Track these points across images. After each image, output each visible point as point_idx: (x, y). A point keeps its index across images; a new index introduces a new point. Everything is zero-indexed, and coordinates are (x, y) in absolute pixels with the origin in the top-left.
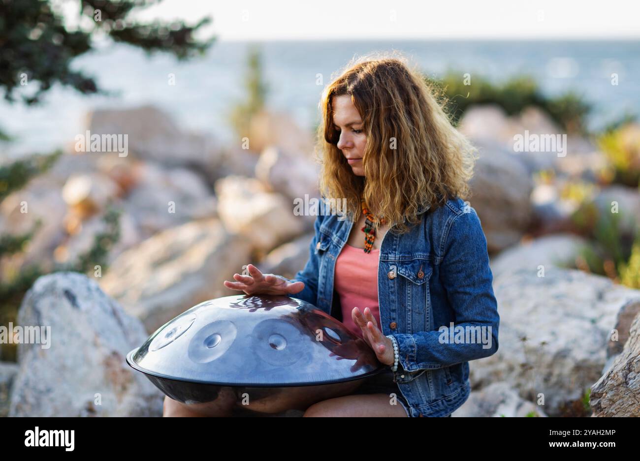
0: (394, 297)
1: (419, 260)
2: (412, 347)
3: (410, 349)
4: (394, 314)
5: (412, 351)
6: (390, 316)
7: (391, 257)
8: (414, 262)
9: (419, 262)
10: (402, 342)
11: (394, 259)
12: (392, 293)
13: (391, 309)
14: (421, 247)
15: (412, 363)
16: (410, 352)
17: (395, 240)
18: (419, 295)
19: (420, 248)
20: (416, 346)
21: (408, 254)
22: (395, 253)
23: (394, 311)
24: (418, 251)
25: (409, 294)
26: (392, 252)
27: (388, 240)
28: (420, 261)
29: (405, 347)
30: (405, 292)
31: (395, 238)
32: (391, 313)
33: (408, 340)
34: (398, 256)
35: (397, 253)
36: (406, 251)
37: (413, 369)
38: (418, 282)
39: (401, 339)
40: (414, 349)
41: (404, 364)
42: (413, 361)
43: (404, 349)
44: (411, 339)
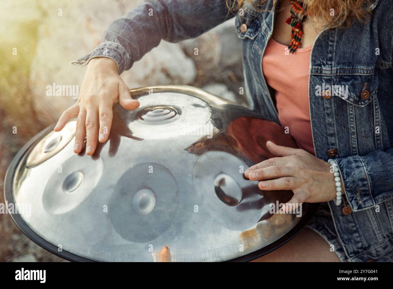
0: (330, 120)
1: (361, 76)
2: (363, 180)
3: (360, 183)
4: (333, 138)
5: (364, 185)
6: (327, 141)
7: (326, 70)
8: (354, 78)
9: (362, 79)
10: (348, 175)
11: (329, 72)
12: (328, 115)
13: (328, 132)
14: (365, 58)
15: (365, 199)
16: (361, 186)
17: (331, 46)
18: (365, 117)
19: (362, 60)
20: (368, 178)
21: (349, 66)
22: (331, 65)
23: (332, 135)
24: (360, 63)
25: (351, 114)
26: (327, 64)
27: (322, 46)
28: (363, 77)
29: (354, 182)
30: (346, 112)
31: (330, 43)
32: (329, 138)
33: (357, 171)
34: (335, 68)
35: (333, 63)
36: (346, 61)
37: (368, 207)
38: (362, 104)
39: (348, 170)
40: (366, 182)
41: (353, 202)
42: (365, 195)
43: (351, 185)
44: (361, 169)
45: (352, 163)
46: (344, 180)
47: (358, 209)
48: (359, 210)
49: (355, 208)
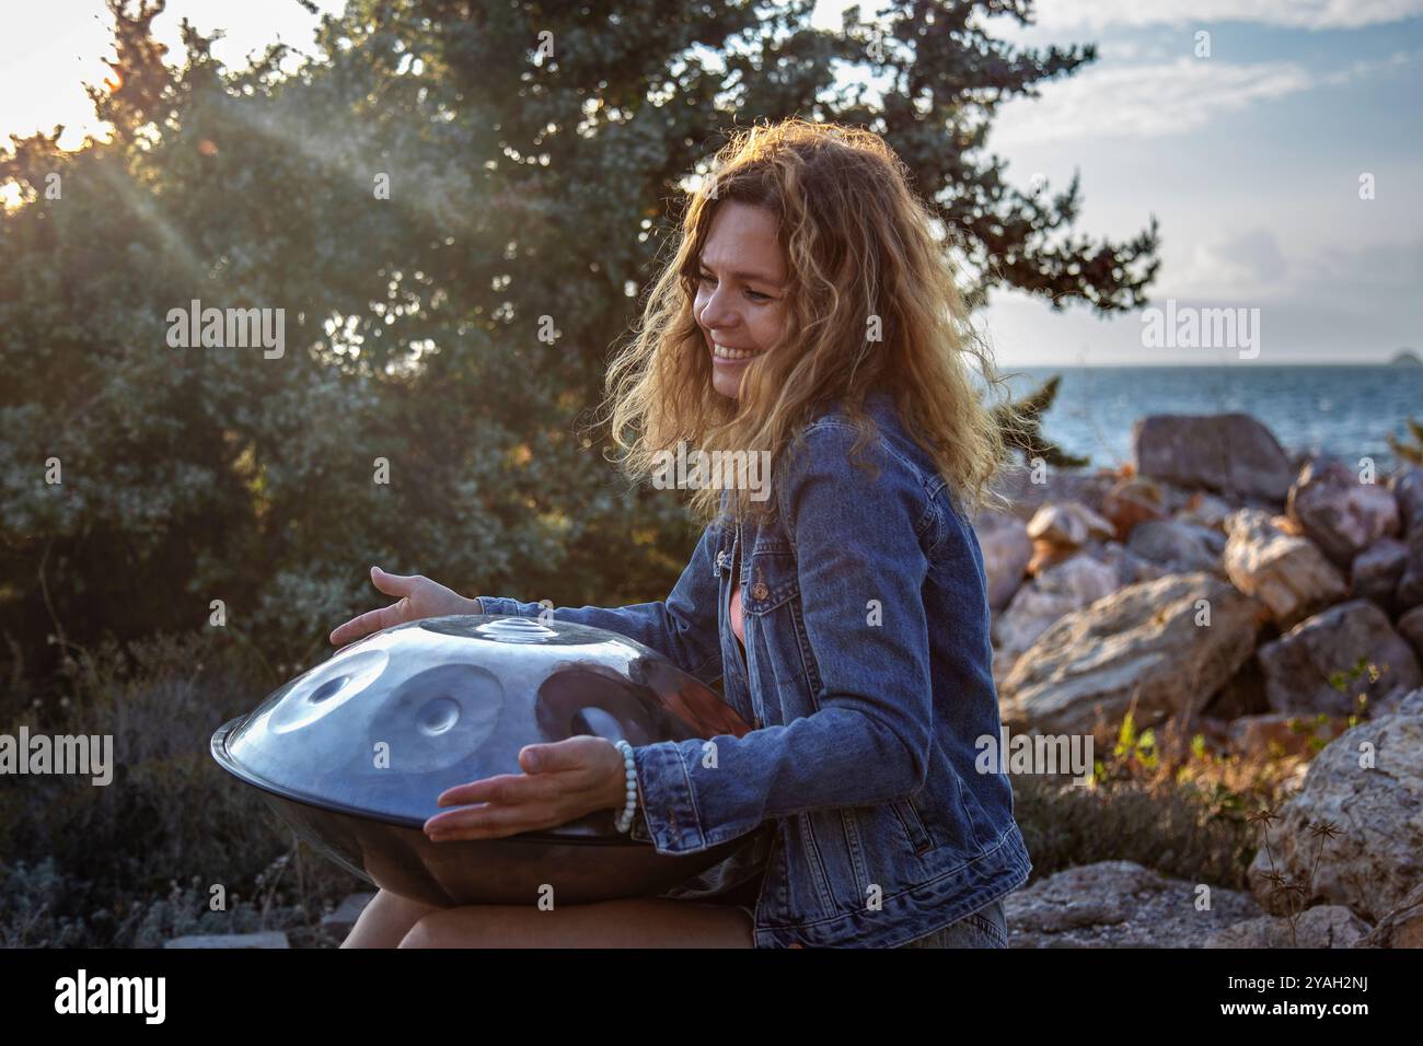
2: (679, 788)
3: (674, 795)
5: (682, 800)
10: (651, 778)
15: (685, 831)
16: (677, 803)
20: (690, 786)
28: (757, 558)
29: (662, 792)
33: (669, 771)
37: (690, 848)
38: (758, 611)
39: (651, 768)
40: (686, 794)
41: (661, 835)
42: (688, 825)
43: (657, 799)
44: (677, 766)
45: (661, 754)
46: (643, 789)
47: (668, 848)
48: (670, 852)
49: (661, 845)
